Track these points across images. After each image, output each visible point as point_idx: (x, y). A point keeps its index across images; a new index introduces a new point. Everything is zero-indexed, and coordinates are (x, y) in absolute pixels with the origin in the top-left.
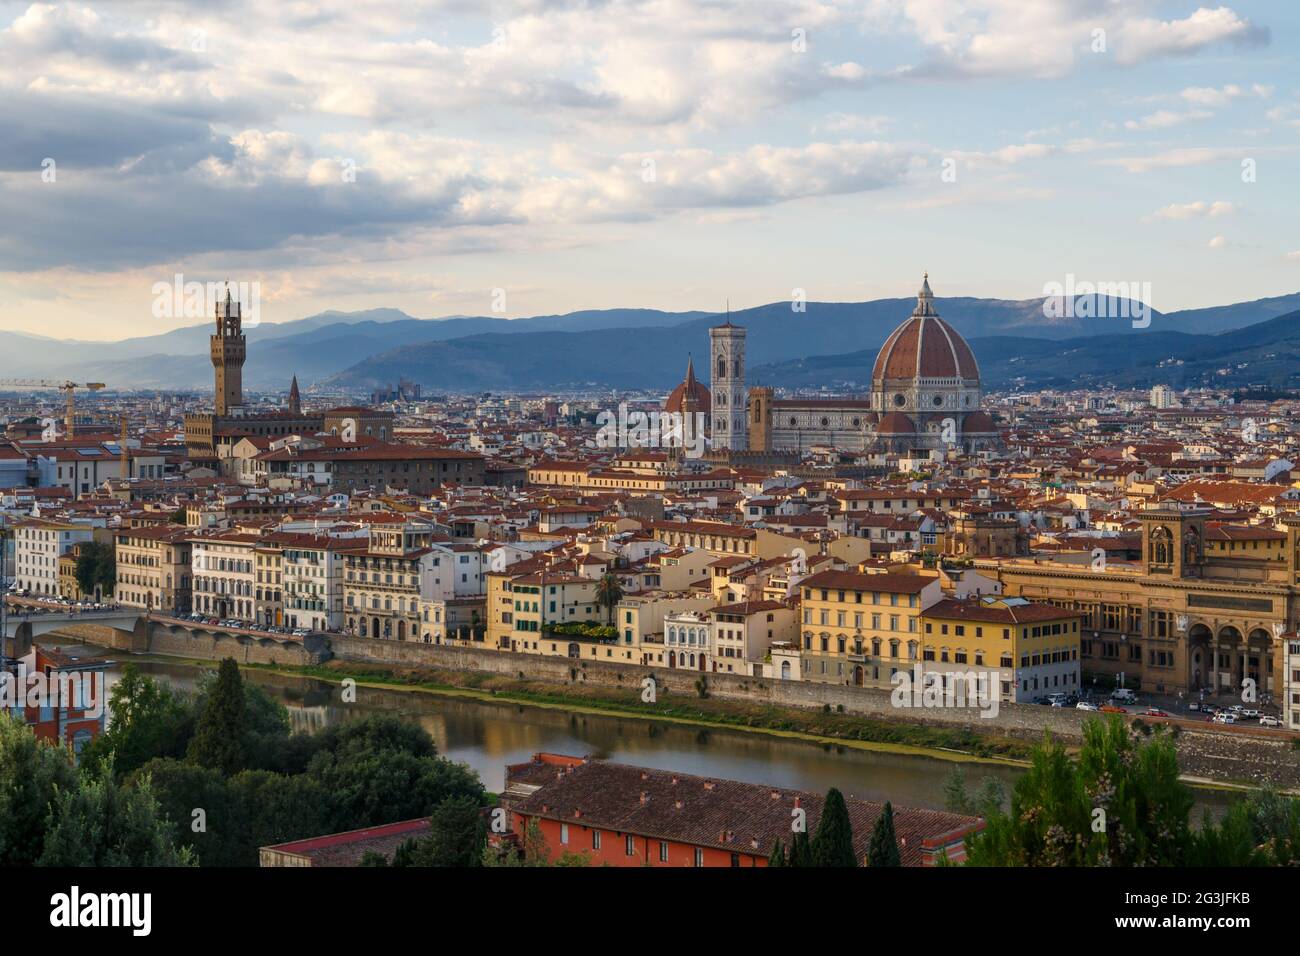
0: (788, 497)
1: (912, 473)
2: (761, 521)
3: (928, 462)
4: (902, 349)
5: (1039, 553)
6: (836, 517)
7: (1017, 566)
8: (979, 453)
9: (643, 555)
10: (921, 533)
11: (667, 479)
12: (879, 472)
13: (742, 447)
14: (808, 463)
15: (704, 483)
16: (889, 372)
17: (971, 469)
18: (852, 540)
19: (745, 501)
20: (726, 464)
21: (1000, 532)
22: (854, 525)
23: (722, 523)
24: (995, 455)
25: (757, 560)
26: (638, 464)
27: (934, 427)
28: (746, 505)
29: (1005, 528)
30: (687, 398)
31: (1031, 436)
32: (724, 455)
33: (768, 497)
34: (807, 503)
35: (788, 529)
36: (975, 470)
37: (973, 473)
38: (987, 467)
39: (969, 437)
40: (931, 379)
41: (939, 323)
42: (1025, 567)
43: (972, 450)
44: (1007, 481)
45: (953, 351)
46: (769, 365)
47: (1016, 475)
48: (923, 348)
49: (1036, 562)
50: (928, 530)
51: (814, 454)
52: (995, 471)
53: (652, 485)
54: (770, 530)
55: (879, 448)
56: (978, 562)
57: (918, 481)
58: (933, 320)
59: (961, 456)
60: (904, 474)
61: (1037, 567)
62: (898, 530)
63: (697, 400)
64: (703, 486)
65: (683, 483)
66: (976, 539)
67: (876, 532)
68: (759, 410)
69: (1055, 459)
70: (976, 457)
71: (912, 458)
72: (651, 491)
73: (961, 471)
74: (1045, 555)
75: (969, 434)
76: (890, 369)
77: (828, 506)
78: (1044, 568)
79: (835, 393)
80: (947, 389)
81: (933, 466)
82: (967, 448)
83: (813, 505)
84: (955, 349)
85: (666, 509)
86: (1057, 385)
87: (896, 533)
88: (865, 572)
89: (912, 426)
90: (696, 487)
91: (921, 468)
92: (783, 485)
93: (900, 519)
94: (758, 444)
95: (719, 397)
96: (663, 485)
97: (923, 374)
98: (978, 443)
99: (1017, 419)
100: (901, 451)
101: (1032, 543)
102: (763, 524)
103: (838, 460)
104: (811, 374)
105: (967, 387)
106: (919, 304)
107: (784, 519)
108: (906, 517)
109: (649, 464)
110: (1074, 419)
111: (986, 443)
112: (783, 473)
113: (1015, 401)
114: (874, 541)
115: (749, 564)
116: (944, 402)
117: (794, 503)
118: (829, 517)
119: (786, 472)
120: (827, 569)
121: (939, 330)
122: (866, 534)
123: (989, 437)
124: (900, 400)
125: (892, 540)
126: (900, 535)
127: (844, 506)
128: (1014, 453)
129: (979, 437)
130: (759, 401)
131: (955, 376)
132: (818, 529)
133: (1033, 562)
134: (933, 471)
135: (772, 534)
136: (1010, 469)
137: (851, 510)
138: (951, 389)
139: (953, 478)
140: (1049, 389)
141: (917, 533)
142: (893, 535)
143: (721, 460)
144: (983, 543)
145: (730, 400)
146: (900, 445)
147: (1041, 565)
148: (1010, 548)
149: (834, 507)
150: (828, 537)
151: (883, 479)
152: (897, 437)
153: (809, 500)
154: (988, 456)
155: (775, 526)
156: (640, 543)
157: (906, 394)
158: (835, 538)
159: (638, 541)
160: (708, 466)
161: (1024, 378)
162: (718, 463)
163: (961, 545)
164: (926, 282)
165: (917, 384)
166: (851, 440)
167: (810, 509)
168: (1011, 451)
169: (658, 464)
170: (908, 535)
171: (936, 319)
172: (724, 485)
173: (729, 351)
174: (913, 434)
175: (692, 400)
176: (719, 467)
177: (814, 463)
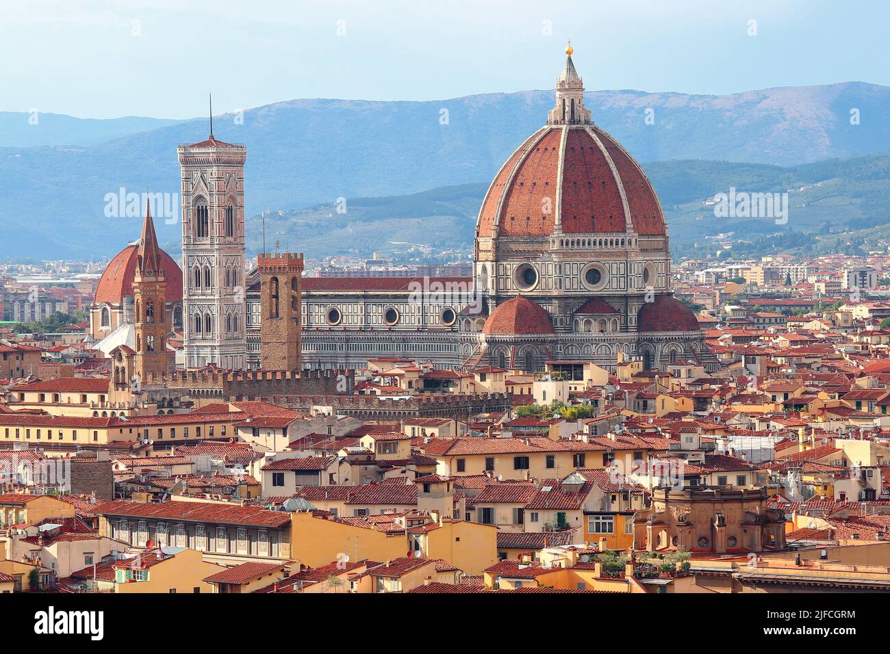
0: (342, 454)
1: (558, 405)
2: (296, 496)
3: (581, 386)
4: (529, 183)
5: (802, 545)
6: (433, 488)
7: (766, 571)
8: (670, 369)
9: (80, 565)
10: (586, 513)
11: (113, 423)
12: (495, 404)
13: (242, 363)
14: (368, 391)
15: (180, 431)
16: (507, 227)
17: (660, 398)
18: (463, 528)
19: (263, 462)
20: (217, 395)
21: (734, 511)
22: (464, 500)
23: (225, 502)
24: (699, 372)
25: (295, 569)
26: (56, 398)
27: (588, 323)
28: (264, 469)
29: (741, 501)
30: (143, 274)
31: (756, 338)
32: (215, 378)
33: (303, 455)
34: (375, 463)
35: (344, 510)
36: (668, 399)
37: (665, 404)
38: (687, 394)
39: (650, 341)
40: (581, 237)
41: (594, 136)
42: (781, 571)
43: (657, 364)
44: (725, 417)
45: (620, 186)
46: (274, 215)
47: (738, 407)
48: (565, 180)
49: (798, 563)
50: (597, 509)
51: (376, 373)
52: (701, 402)
53: (85, 436)
54: (316, 513)
55: (494, 362)
56: (697, 565)
57: (569, 420)
58: (584, 131)
59: (639, 375)
60: (542, 409)
61: (801, 572)
62: (543, 509)
63: (161, 279)
64: (179, 436)
65: (141, 430)
66: (687, 523)
67: (504, 513)
68: (276, 297)
69: (806, 378)
70: (664, 375)
71: (555, 378)
72: (84, 447)
73: (643, 402)
74: (813, 548)
75: (649, 334)
76: (508, 217)
77: (413, 467)
78: (814, 573)
79: (395, 264)
80: (610, 254)
81: (591, 392)
82: (648, 359)
83: (388, 465)
84: (624, 183)
85: (118, 479)
86: (789, 247)
87: (541, 514)
88: (496, 586)
89: (548, 322)
90: (167, 436)
91: (573, 397)
92: (326, 433)
93: (547, 489)
94: (275, 359)
95: (198, 273)
96: (103, 437)
97: (566, 228)
98: (666, 351)
99: (728, 308)
100: (531, 366)
101: (788, 529)
102: (302, 503)
103: (421, 385)
104: (349, 230)
105: (644, 250)
106: (559, 103)
107: (335, 493)
108: (557, 486)
109: (76, 398)
110: (829, 304)
111: (680, 350)
112: (325, 409)
113: (718, 276)
114: (505, 529)
115: (281, 577)
116: (606, 278)
117: (352, 463)
118: (421, 487)
119: (330, 408)
120: (426, 583)
121: (595, 148)
122: (487, 518)
123: (687, 340)
124: (527, 276)
125: (531, 527)
126: (549, 518)
127: (443, 469)
128: (733, 367)
129: (668, 340)
130: (276, 279)
131: (624, 231)
132: (400, 509)
133: (794, 562)
134: (595, 403)
135: (319, 521)
136: (729, 396)
137: (455, 474)
138: (618, 255)
139: (629, 413)
140: (774, 254)
141: (579, 514)
142: (535, 518)
143: (209, 386)
144: (702, 529)
145: (217, 279)
146: (529, 356)
147: (808, 567)
148: (752, 539)
149: (422, 470)
150: (420, 524)
151: (505, 418)
152: (523, 342)
153: (379, 457)
154: (686, 375)
155: (321, 506)
156: (75, 543)
157: (536, 265)
158: (432, 526)
159: (70, 539)
160: (187, 399)
161: (730, 234)
162: (208, 395)
163: (663, 535)
164: (570, 59)
165: (556, 246)
166: (439, 348)
167: (381, 473)
168: (725, 365)
169: (93, 398)
170: (561, 518)
171: (588, 129)
172: (217, 435)
173: (215, 191)
174: (551, 336)
175: (153, 279)
176: (205, 402)
177: (378, 392)
